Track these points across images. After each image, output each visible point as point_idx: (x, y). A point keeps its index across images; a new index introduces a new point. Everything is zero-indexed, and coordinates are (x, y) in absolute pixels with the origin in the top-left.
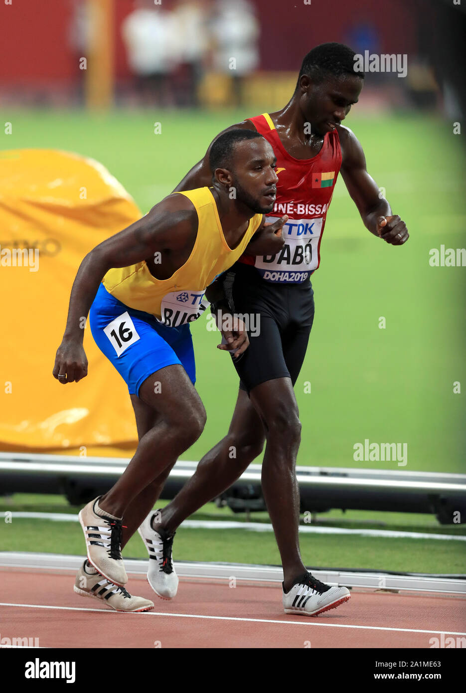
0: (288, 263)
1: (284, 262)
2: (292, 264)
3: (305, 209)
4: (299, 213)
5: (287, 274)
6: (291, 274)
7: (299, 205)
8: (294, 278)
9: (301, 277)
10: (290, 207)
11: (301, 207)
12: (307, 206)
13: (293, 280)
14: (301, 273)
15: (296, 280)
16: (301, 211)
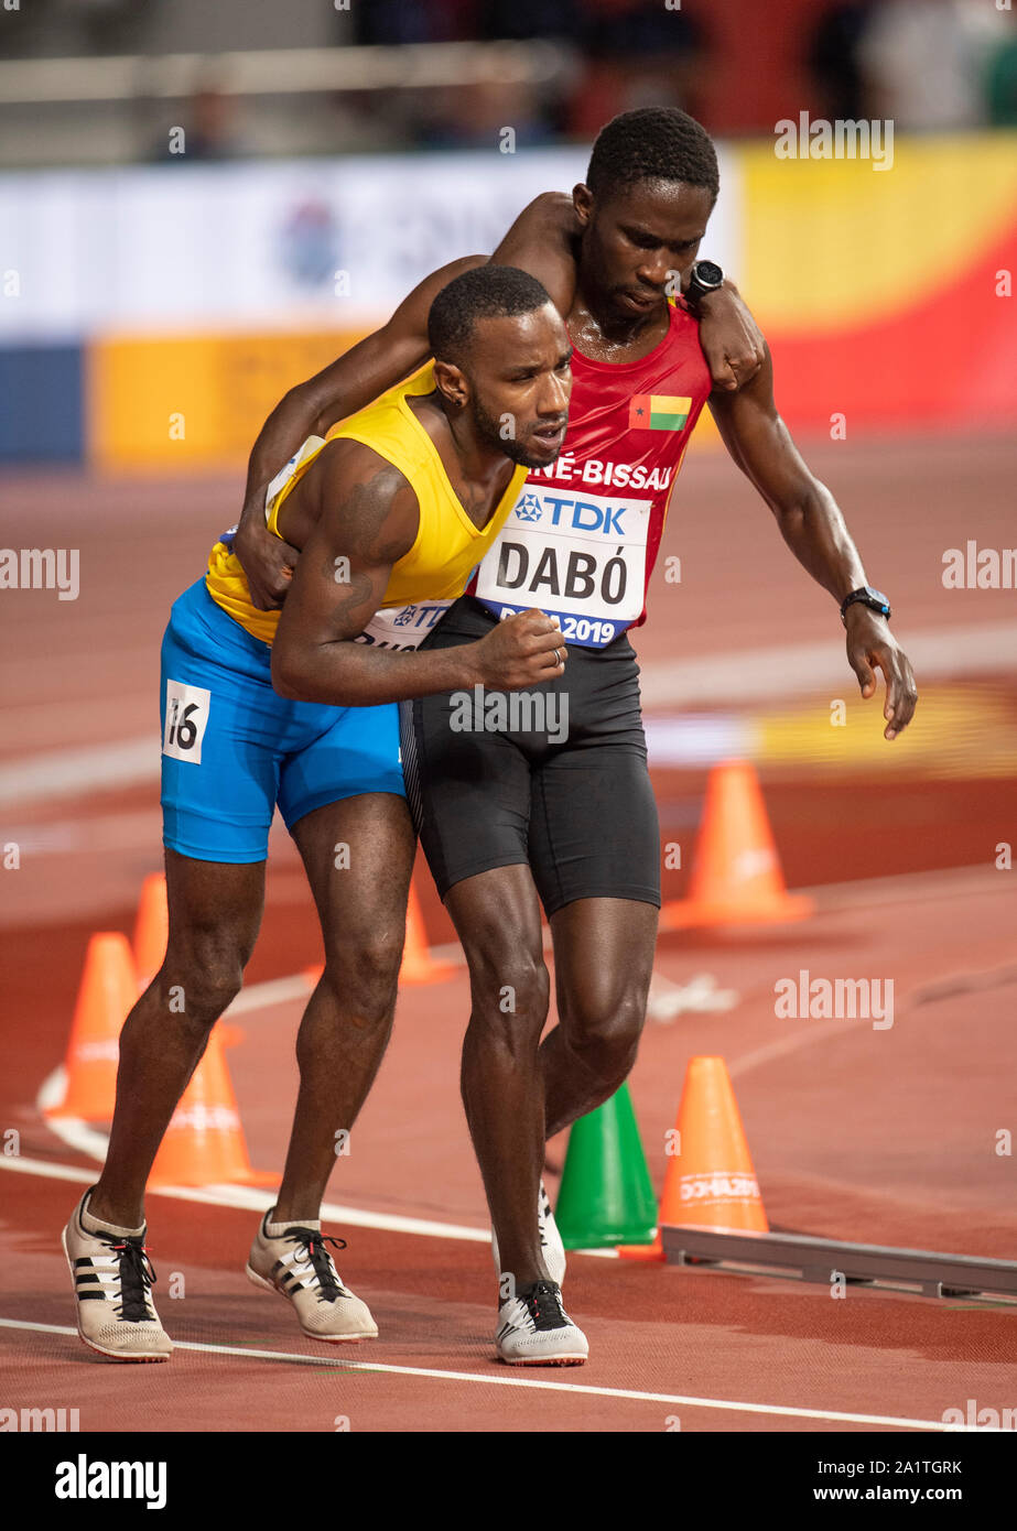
0: (555, 591)
1: (544, 588)
2: (566, 595)
3: (603, 472)
4: (586, 478)
5: (556, 619)
6: (567, 621)
7: (589, 463)
8: (574, 632)
9: (592, 632)
10: (566, 464)
11: (594, 467)
12: (610, 465)
13: (573, 636)
14: (592, 620)
15: (581, 638)
16: (592, 475)
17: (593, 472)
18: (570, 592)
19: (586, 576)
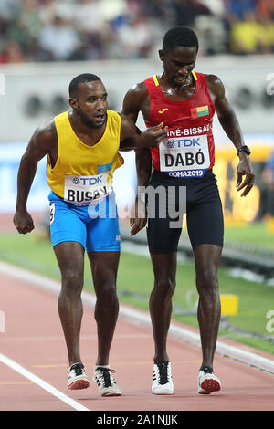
0: (183, 165)
3: (189, 131)
4: (185, 134)
5: (185, 172)
6: (188, 172)
7: (184, 130)
8: (191, 174)
9: (196, 174)
10: (178, 132)
14: (196, 170)
17: (186, 131)
18: (188, 164)
19: (191, 159)
